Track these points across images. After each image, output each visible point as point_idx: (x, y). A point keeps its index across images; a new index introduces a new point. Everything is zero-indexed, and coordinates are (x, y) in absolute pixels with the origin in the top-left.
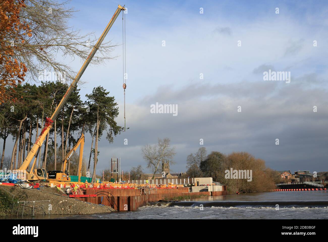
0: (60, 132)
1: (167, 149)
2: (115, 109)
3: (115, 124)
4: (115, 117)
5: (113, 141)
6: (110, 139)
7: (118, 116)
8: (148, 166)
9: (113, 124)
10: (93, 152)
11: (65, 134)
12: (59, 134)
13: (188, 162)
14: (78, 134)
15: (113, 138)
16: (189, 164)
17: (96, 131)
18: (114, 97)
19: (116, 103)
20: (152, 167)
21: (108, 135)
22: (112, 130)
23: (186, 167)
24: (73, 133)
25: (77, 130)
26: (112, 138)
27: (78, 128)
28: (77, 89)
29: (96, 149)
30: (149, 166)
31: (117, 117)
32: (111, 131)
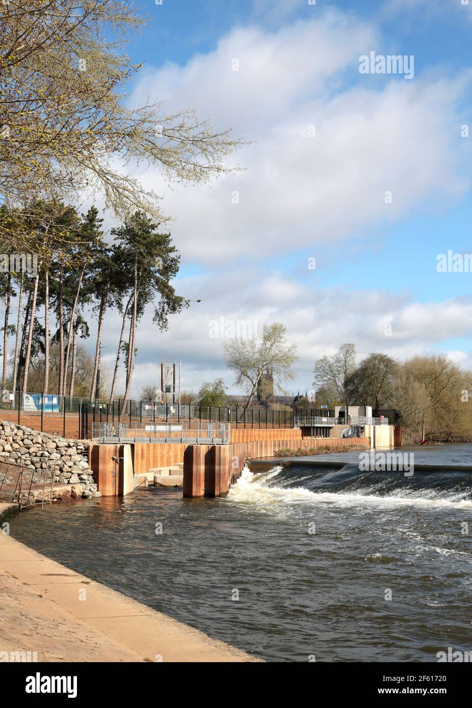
0: (54, 305)
1: (277, 346)
2: (173, 260)
3: (171, 291)
4: (171, 277)
5: (168, 326)
6: (161, 322)
7: (177, 273)
8: (236, 380)
9: (167, 291)
10: (123, 350)
11: (65, 311)
12: (52, 310)
13: (318, 373)
14: (91, 311)
15: (167, 320)
16: (320, 379)
17: (130, 306)
18: (170, 235)
19: (174, 248)
20: (245, 383)
21: (157, 314)
22: (165, 305)
23: (313, 384)
24: (82, 309)
25: (90, 303)
26: (165, 321)
27: (92, 298)
28: (97, 218)
29: (131, 344)
30: (238, 382)
31: (175, 276)
32: (162, 305)
